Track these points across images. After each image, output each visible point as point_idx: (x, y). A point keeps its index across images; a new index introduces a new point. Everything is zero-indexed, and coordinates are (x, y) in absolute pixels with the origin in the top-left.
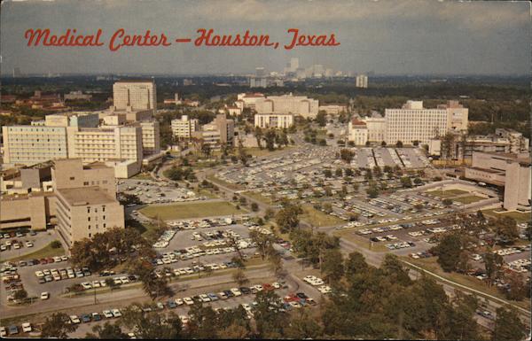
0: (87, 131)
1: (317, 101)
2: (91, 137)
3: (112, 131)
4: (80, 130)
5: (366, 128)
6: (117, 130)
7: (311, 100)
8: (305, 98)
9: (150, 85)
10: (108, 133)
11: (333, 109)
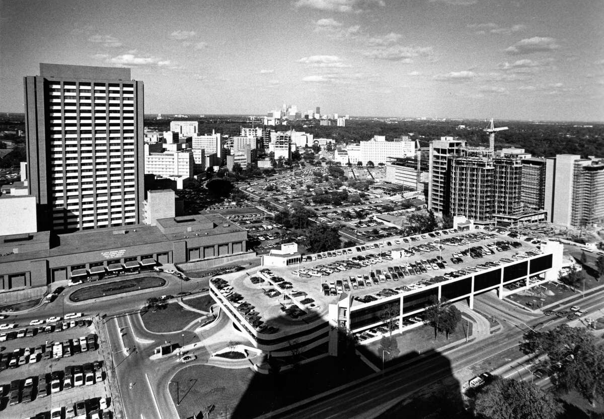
0: (155, 155)
1: (312, 136)
2: (161, 159)
3: (173, 155)
4: (150, 155)
5: (347, 154)
6: (176, 154)
7: (308, 135)
8: (304, 133)
9: (196, 123)
10: (169, 157)
11: (323, 142)
